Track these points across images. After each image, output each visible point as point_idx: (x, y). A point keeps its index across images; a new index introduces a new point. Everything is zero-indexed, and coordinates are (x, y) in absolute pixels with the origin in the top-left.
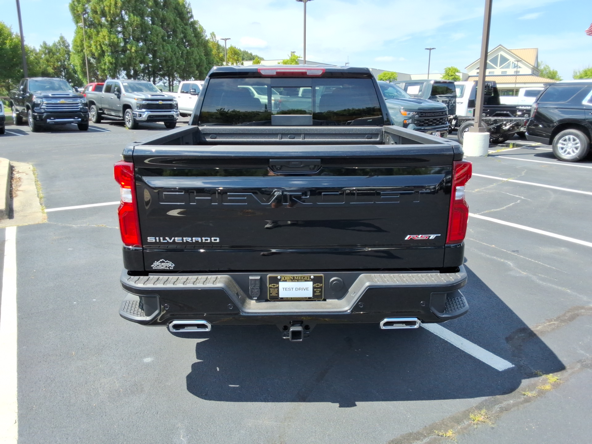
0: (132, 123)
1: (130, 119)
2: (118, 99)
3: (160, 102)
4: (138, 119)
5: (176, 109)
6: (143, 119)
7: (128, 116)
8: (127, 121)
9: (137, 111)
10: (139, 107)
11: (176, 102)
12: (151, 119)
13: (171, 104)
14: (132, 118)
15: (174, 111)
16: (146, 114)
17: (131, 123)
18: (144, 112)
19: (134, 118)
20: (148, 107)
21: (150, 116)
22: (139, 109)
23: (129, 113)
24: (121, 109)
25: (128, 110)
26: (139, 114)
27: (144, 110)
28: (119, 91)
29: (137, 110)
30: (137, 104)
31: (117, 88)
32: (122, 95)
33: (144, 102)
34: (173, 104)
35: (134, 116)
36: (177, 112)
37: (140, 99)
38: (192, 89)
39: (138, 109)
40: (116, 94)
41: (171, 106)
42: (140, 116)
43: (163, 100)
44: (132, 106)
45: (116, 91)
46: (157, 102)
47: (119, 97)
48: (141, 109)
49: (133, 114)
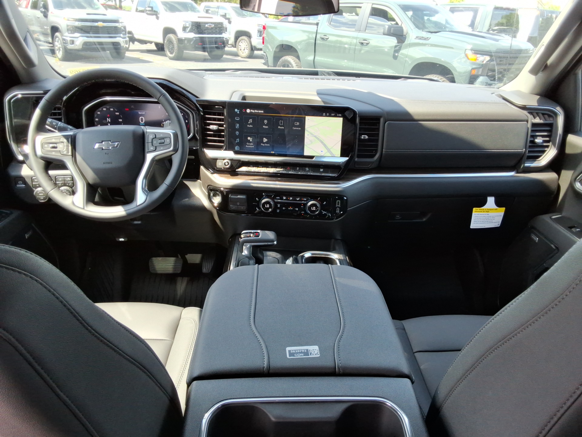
0: (63, 52)
1: (60, 47)
2: (44, 19)
3: (100, 24)
4: (70, 47)
5: (123, 34)
6: (76, 48)
7: (58, 42)
8: (57, 50)
9: (68, 36)
10: (71, 31)
11: (123, 24)
12: (87, 46)
13: (116, 27)
14: (62, 46)
15: (120, 37)
16: (80, 40)
17: (61, 52)
18: (77, 38)
19: (64, 46)
20: (84, 30)
21: (85, 44)
22: (71, 33)
23: (59, 39)
24: (49, 31)
25: (57, 34)
26: (70, 40)
27: (77, 35)
28: (46, 7)
29: (66, 34)
30: (68, 26)
31: (43, 3)
32: (50, 14)
33: (77, 24)
34: (119, 26)
35: (64, 43)
36: (125, 38)
37: (72, 20)
38: (149, 7)
39: (69, 33)
40: (42, 12)
41: (117, 30)
42: (73, 42)
43: (104, 21)
44: (61, 28)
45: (41, 7)
46: (96, 24)
47: (46, 16)
48: (73, 33)
49: (64, 39)
